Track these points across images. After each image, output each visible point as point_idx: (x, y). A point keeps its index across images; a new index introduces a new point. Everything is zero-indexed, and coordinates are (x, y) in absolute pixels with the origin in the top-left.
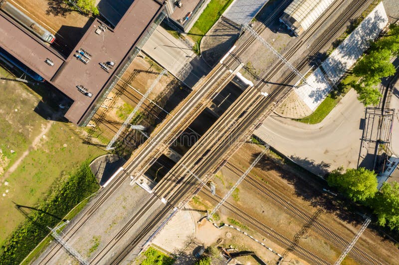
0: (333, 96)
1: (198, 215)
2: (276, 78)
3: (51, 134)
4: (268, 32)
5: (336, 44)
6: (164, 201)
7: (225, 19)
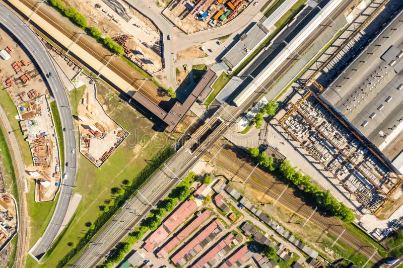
0: (250, 125)
1: (206, 163)
2: (231, 120)
3: (158, 136)
4: (228, 106)
5: (249, 110)
6: (196, 157)
7: (216, 100)
